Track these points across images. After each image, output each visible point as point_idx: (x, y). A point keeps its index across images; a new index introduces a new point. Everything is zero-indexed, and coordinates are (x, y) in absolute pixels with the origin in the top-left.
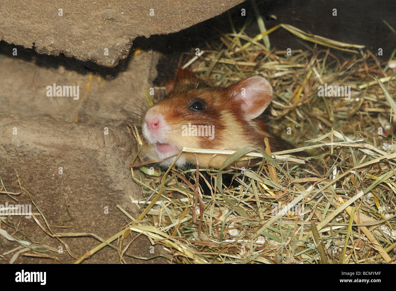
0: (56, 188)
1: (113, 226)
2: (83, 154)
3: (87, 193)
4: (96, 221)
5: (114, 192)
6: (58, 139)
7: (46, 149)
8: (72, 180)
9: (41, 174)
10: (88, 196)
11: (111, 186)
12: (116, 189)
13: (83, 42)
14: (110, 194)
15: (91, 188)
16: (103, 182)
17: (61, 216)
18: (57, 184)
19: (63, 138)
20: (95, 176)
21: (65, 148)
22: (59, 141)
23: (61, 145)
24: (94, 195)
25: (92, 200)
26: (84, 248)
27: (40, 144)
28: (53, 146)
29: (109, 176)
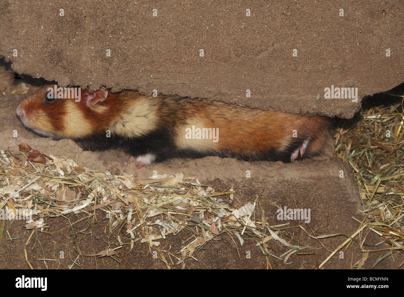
0: (313, 206)
1: (350, 227)
2: (330, 181)
3: (333, 207)
4: (339, 226)
5: (351, 203)
6: (314, 173)
7: (307, 181)
8: (323, 199)
9: (304, 199)
10: (334, 209)
11: (350, 199)
12: (353, 201)
13: (332, 104)
14: (348, 205)
15: (336, 203)
16: (344, 198)
17: (316, 225)
18: (314, 204)
19: (317, 172)
20: (339, 195)
21: (319, 179)
22: (314, 174)
23: (317, 176)
24: (338, 208)
25: (336, 211)
26: (331, 245)
27: (303, 178)
28: (311, 178)
29: (348, 193)
